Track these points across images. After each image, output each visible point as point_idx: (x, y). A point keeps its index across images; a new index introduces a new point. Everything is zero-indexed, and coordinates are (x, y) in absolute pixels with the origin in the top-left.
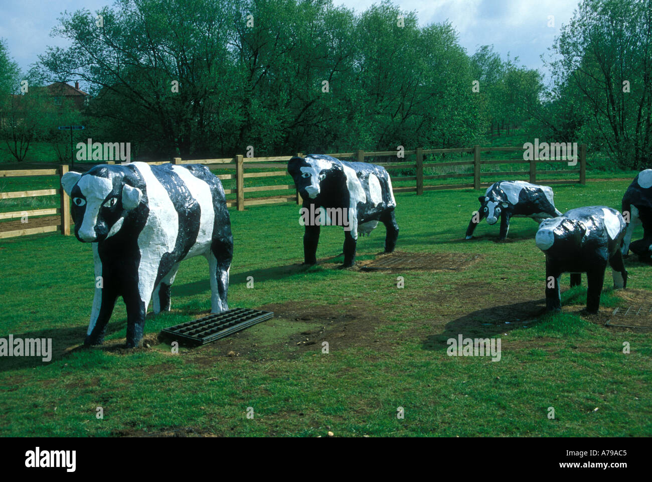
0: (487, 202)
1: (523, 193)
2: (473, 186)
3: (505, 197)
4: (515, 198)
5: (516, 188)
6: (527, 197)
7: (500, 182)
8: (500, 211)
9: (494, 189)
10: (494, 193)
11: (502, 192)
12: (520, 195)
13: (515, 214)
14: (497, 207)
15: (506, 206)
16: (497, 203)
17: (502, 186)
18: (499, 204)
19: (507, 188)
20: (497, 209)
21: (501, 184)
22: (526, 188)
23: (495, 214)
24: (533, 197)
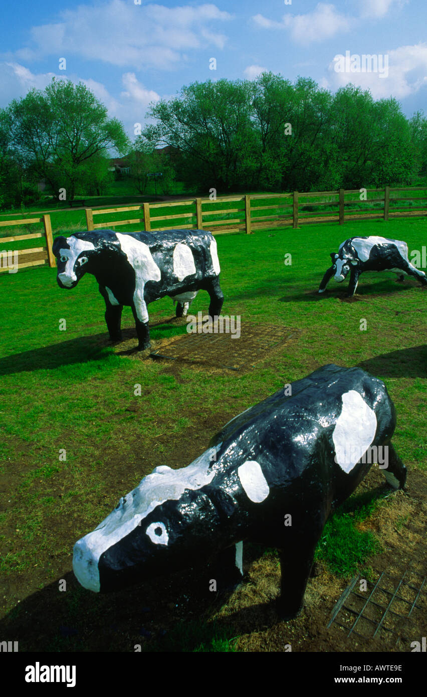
0: (336, 259)
1: (375, 250)
2: (383, 217)
3: (355, 255)
4: (365, 255)
5: (367, 245)
6: (378, 253)
7: (352, 239)
8: (349, 269)
9: (345, 246)
10: (344, 250)
11: (353, 249)
12: (372, 251)
13: (365, 271)
14: (345, 265)
15: (355, 264)
16: (345, 261)
17: (354, 243)
18: (347, 262)
19: (359, 245)
20: (345, 267)
21: (354, 240)
22: (379, 245)
23: (342, 272)
24: (385, 254)
